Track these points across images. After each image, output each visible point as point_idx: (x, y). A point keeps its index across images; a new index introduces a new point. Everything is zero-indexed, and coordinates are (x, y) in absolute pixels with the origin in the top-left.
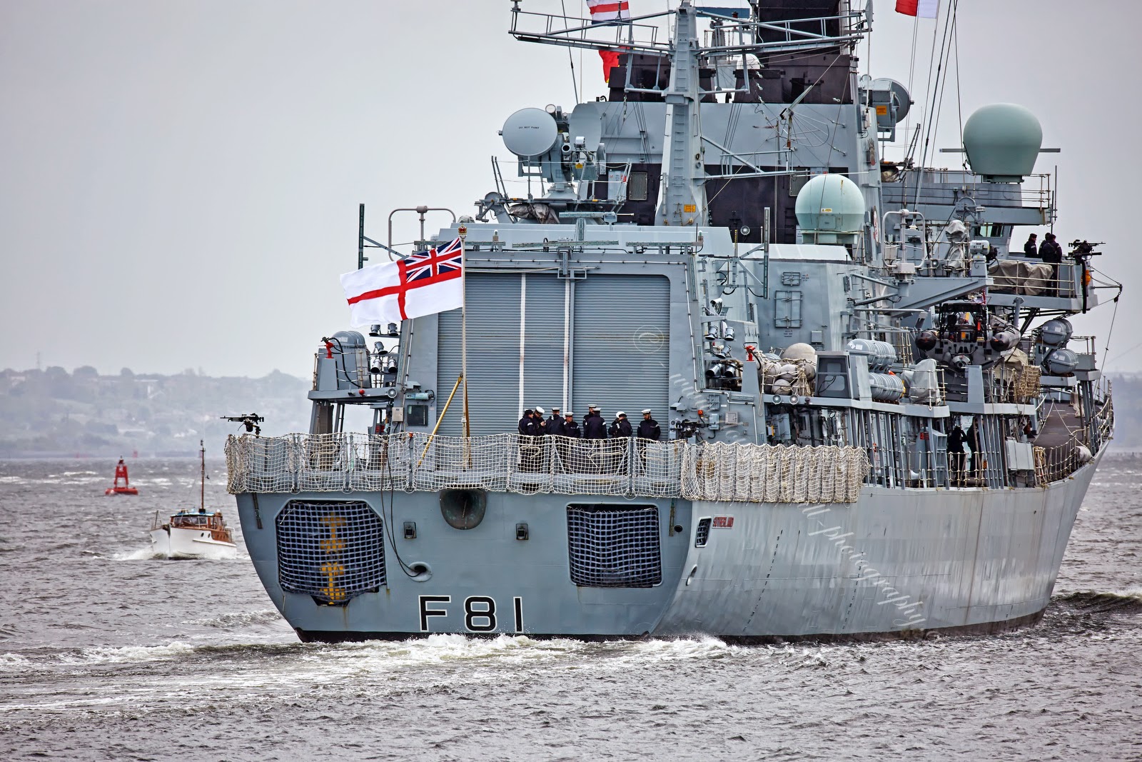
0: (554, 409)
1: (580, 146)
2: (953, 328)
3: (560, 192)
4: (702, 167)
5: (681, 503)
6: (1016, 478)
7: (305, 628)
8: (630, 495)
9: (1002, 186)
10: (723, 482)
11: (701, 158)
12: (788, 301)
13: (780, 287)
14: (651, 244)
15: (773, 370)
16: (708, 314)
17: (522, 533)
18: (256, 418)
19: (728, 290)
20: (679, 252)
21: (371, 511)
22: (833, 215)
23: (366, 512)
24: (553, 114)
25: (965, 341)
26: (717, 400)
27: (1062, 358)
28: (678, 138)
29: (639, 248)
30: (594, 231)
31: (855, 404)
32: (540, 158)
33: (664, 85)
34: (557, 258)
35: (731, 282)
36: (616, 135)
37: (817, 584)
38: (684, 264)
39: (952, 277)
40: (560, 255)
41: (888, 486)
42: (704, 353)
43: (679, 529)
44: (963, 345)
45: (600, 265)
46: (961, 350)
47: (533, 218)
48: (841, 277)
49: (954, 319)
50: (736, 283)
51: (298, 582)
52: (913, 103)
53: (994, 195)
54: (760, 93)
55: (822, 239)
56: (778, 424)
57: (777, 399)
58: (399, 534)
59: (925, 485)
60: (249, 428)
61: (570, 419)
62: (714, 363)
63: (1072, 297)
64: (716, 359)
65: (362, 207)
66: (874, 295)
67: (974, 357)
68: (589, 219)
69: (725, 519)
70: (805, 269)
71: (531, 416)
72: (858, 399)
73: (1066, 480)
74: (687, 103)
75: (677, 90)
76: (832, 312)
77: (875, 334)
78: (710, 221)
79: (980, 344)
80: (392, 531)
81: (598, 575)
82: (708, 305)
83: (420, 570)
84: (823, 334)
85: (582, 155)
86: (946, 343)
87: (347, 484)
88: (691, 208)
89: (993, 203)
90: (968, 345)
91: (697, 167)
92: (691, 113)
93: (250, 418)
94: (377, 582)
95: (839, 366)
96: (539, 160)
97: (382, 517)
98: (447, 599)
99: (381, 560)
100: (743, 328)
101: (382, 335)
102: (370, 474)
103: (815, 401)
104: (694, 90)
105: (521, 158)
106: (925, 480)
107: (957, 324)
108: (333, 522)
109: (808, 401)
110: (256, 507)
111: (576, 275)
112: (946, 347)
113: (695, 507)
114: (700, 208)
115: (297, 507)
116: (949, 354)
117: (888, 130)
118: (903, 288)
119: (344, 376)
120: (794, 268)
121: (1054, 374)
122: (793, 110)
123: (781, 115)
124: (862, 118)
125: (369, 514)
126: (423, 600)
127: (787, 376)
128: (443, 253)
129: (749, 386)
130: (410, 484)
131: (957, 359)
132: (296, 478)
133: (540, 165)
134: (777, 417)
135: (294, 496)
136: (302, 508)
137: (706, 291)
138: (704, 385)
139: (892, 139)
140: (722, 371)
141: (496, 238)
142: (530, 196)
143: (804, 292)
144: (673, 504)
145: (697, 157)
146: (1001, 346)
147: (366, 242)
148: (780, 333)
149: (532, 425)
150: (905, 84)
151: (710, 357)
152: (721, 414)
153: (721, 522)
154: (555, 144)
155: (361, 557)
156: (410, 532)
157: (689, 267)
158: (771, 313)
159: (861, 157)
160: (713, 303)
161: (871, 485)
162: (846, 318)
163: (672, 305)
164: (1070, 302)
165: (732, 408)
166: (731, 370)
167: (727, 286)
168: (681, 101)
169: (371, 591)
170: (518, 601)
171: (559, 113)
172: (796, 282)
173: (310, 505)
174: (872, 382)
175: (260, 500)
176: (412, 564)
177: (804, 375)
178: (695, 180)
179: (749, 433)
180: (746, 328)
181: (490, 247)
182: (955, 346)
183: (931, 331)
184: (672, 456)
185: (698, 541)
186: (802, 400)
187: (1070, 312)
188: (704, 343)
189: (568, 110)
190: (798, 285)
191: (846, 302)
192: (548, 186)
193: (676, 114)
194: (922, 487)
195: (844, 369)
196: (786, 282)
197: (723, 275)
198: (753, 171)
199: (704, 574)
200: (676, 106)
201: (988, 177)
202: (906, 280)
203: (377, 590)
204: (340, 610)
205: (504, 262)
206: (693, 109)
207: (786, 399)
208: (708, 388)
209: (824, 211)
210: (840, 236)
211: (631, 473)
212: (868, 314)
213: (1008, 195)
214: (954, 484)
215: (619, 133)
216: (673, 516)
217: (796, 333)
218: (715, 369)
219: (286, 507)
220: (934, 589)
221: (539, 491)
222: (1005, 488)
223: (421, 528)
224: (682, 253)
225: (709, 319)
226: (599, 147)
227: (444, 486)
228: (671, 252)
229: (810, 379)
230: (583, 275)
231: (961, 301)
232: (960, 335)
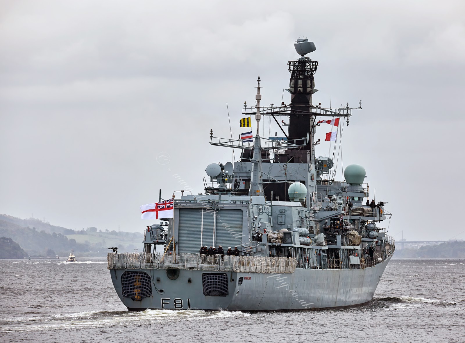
0: (211, 246)
1: (227, 174)
2: (334, 225)
3: (222, 186)
4: (262, 180)
5: (233, 273)
6: (354, 266)
7: (130, 307)
8: (219, 270)
9: (355, 187)
10: (247, 267)
11: (261, 177)
12: (281, 217)
13: (279, 213)
14: (238, 201)
15: (271, 236)
16: (253, 220)
17: (190, 281)
18: (116, 248)
19: (261, 214)
20: (245, 203)
21: (147, 274)
22: (298, 194)
23: (146, 275)
24: (220, 165)
25: (338, 229)
26: (255, 244)
27: (372, 234)
28: (255, 172)
29: (235, 202)
30: (223, 197)
31: (293, 245)
32: (216, 177)
33: (252, 158)
34: (212, 204)
35: (262, 212)
36: (242, 171)
37: (281, 296)
38: (247, 206)
39: (333, 211)
40: (213, 204)
41: (305, 268)
42: (252, 231)
43: (233, 280)
44: (337, 230)
45: (224, 207)
46: (336, 231)
47: (214, 194)
48: (297, 211)
49: (334, 223)
50: (263, 212)
51: (128, 294)
52: (334, 164)
53: (352, 189)
54: (279, 160)
55: (295, 200)
56: (272, 251)
57: (272, 244)
58: (155, 281)
59: (318, 268)
60: (114, 251)
61: (215, 249)
62: (255, 234)
63: (376, 217)
64: (256, 233)
65: (160, 190)
66: (309, 215)
67: (340, 233)
68: (222, 194)
69: (248, 277)
70: (286, 208)
71: (204, 248)
72: (295, 244)
73: (372, 267)
74: (257, 162)
75: (255, 159)
76: (293, 220)
77: (309, 226)
78: (264, 195)
79: (341, 229)
80: (153, 280)
81: (211, 293)
82: (253, 218)
83: (162, 291)
84: (291, 226)
85: (228, 177)
86: (332, 229)
87: (141, 267)
88: (258, 191)
89: (352, 191)
90: (338, 230)
91: (260, 180)
92: (259, 165)
93: (114, 248)
94: (149, 294)
95: (289, 235)
96: (216, 178)
97: (150, 276)
98: (169, 299)
99: (150, 288)
100: (265, 224)
101: (163, 226)
102: (147, 264)
103: (283, 245)
104: (260, 159)
105: (211, 177)
106: (318, 267)
107: (335, 224)
108: (137, 277)
109: (280, 245)
110: (115, 273)
111: (217, 209)
112: (332, 230)
113: (238, 274)
114: (261, 191)
115: (127, 273)
116: (333, 232)
117: (327, 171)
118: (315, 213)
119: (152, 237)
120: (283, 208)
121: (370, 238)
122: (287, 165)
123: (283, 166)
124: (309, 167)
125: (147, 275)
126: (162, 299)
127: (275, 238)
128: (168, 202)
129: (265, 241)
130: (158, 267)
131: (335, 233)
132: (126, 265)
133: (216, 179)
134: (272, 249)
135: (126, 270)
136: (128, 273)
137: (253, 214)
138: (252, 240)
139: (328, 174)
140: (258, 236)
141: (195, 199)
142: (213, 187)
143: (286, 215)
144: (231, 273)
145: (260, 177)
146: (347, 230)
147: (161, 200)
148: (279, 226)
149: (204, 251)
150: (331, 158)
151: (254, 232)
152: (256, 248)
153: (247, 278)
154: (220, 173)
155: (145, 288)
156: (158, 280)
157: (248, 207)
158: (277, 220)
159: (309, 178)
160: (255, 217)
161: (299, 268)
162: (298, 222)
163: (243, 218)
164: (375, 218)
165: (260, 246)
166: (260, 236)
167: (261, 213)
168: (255, 162)
169: (148, 297)
170: (189, 300)
171: (222, 165)
172: (283, 212)
173: (130, 273)
174: (300, 240)
175: (116, 271)
176: (159, 290)
177: (279, 238)
178: (260, 183)
179: (264, 253)
180: (266, 224)
181: (193, 201)
182: (334, 230)
183: (328, 226)
184: (231, 259)
185: (239, 284)
186: (279, 244)
187: (375, 221)
188: (252, 228)
189: (224, 164)
190: (284, 213)
191: (299, 218)
192: (219, 185)
193: (254, 166)
194: (317, 268)
195: (291, 236)
196: (281, 212)
197: (260, 210)
198: (275, 181)
199: (242, 293)
200: (255, 163)
201: (351, 184)
202: (316, 212)
203: (149, 297)
204: (139, 302)
205: (197, 205)
206: (259, 164)
207: (274, 244)
208: (253, 241)
209: (295, 192)
210: (300, 199)
211: (220, 264)
212: (307, 221)
213: (356, 189)
214: (330, 268)
215: (243, 171)
216: (231, 276)
217: (283, 226)
218: (255, 236)
219: (124, 273)
220: (323, 297)
221: (194, 269)
222: (349, 269)
223: (162, 279)
224: (246, 203)
225: (254, 222)
226: (233, 174)
227: (167, 268)
228: (244, 203)
229: (281, 239)
230: (219, 209)
231: (336, 218)
232: (336, 227)
